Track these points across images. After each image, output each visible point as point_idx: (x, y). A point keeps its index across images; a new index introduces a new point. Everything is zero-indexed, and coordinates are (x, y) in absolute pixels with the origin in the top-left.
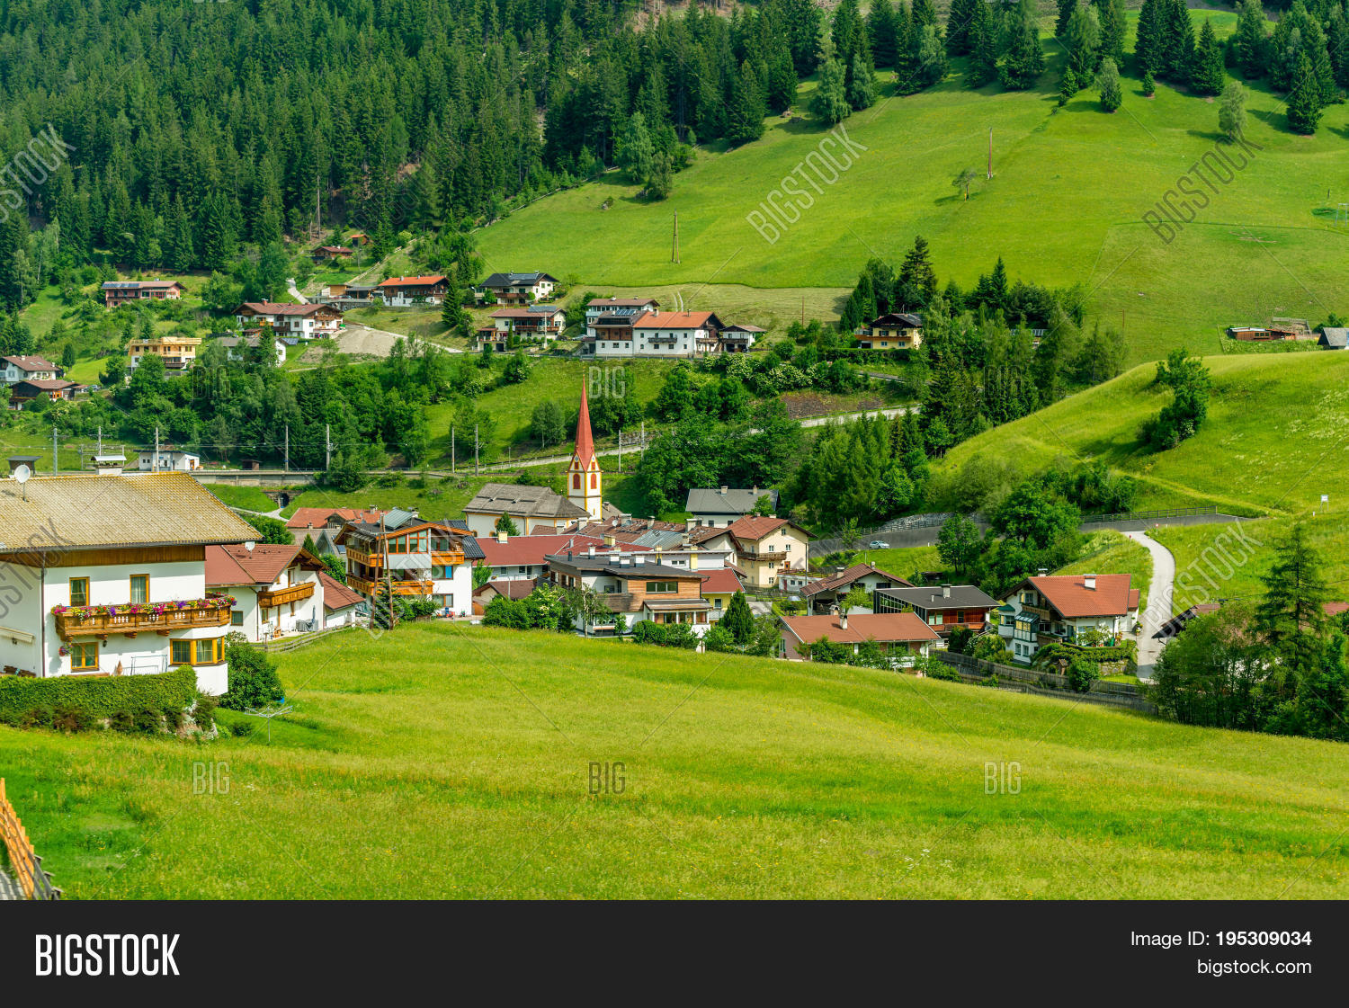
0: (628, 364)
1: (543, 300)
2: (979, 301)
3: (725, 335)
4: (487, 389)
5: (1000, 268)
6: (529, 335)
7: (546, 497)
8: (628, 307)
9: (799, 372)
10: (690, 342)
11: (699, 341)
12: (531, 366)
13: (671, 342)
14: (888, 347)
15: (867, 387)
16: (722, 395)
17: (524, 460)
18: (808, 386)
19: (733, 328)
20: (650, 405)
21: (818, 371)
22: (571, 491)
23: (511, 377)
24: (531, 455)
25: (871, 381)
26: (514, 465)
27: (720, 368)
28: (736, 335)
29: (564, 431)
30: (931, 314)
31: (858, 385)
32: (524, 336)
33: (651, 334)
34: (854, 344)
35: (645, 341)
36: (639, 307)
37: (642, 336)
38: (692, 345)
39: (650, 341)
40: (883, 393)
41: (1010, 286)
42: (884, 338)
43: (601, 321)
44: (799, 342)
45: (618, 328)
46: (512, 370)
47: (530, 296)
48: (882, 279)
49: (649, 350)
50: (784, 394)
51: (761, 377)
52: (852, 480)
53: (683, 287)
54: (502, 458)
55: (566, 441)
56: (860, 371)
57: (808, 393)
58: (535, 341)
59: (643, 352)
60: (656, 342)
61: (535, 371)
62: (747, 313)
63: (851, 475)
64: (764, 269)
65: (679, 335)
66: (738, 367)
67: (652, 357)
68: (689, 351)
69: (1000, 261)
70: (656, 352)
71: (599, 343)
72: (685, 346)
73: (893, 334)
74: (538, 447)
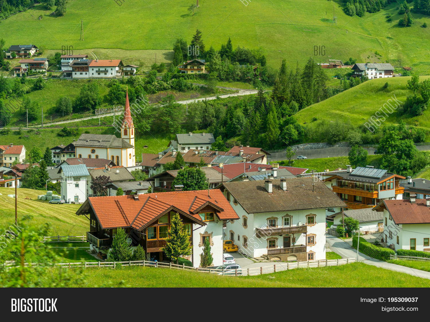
0: (89, 81)
1: (34, 56)
2: (223, 54)
3: (124, 69)
4: (27, 92)
5: (230, 42)
6: (35, 70)
7: (114, 139)
9: (165, 83)
10: (114, 72)
11: (117, 72)
12: (45, 83)
13: (106, 72)
14: (194, 73)
15: (192, 89)
16: (136, 93)
17: (57, 122)
18: (169, 89)
19: (128, 66)
21: (173, 83)
22: (123, 136)
23: (37, 87)
24: (58, 119)
25: (194, 86)
26: (53, 124)
27: (130, 82)
28: (129, 69)
29: (72, 109)
31: (189, 88)
32: (33, 70)
33: (97, 69)
34: (179, 72)
35: (94, 71)
37: (93, 70)
39: (97, 71)
40: (199, 91)
41: (234, 49)
42: (192, 69)
43: (75, 64)
44: (159, 71)
45: (82, 67)
46: (38, 84)
47: (29, 54)
48: (184, 46)
49: (96, 75)
50: (160, 92)
51: (149, 86)
53: (93, 50)
54: (46, 121)
55: (72, 113)
56: (189, 82)
57: (169, 92)
58: (39, 72)
59: (94, 76)
60: (99, 72)
61: (47, 84)
62: (132, 60)
64: (125, 42)
65: (109, 69)
66: (139, 82)
67: (97, 78)
68: (113, 75)
69: (229, 39)
70: (99, 76)
71: (73, 73)
72: (112, 74)
73: (196, 68)
74: (61, 116)
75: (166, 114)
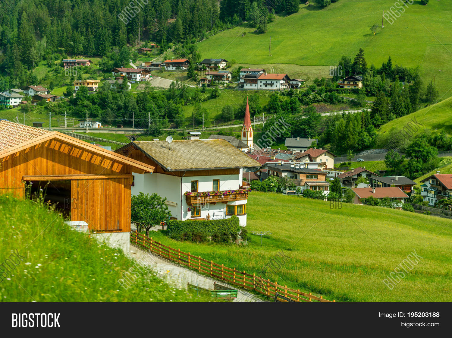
0: (256, 92)
1: (223, 69)
2: (383, 72)
3: (291, 82)
4: (205, 100)
5: (390, 60)
6: (219, 81)
7: (234, 140)
8: (255, 72)
9: (319, 96)
10: (278, 85)
11: (282, 85)
12: (220, 92)
13: (272, 85)
14: (350, 88)
15: (343, 102)
16: (291, 104)
17: (220, 126)
18: (322, 101)
19: (294, 80)
20: (265, 107)
21: (326, 96)
22: (242, 138)
23: (213, 96)
24: (222, 124)
25: (345, 100)
26: (216, 128)
27: (290, 94)
28: (295, 82)
29: (234, 116)
30: (366, 76)
31: (340, 101)
32: (217, 82)
33: (264, 82)
34: (338, 86)
35: (262, 84)
36: (259, 72)
37: (261, 82)
38: (279, 86)
39: (264, 84)
40: (349, 104)
41: (393, 67)
42: (348, 85)
43: (246, 76)
44: (318, 85)
45: (252, 79)
46: (214, 94)
47: (218, 67)
48: (347, 63)
49: (264, 87)
50: (313, 104)
51: (305, 98)
52: (348, 136)
53: (274, 65)
54: (211, 125)
55: (235, 119)
56: (341, 96)
57: (322, 104)
58: (221, 83)
59: (261, 88)
60: (266, 85)
61: (222, 94)
62: (298, 74)
63: (348, 134)
64: (303, 59)
65: (275, 82)
66: (296, 94)
67: (265, 90)
68: (278, 88)
69: (390, 58)
70: (266, 88)
71: (245, 85)
72: (277, 86)
73: (352, 83)
74: (225, 122)
75: (305, 122)
